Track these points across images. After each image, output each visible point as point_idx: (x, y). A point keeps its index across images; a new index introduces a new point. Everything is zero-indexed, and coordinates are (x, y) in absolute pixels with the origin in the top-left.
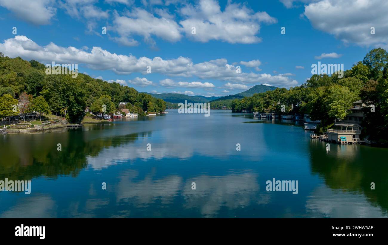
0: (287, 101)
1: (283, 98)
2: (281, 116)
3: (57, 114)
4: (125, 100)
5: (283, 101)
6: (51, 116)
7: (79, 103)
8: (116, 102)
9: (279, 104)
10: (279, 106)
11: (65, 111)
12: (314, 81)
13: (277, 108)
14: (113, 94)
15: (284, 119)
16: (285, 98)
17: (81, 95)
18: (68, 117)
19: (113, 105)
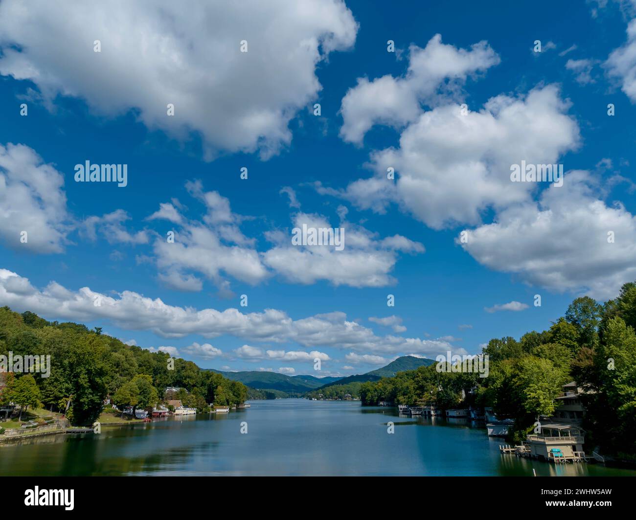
0: (454, 385)
1: (446, 380)
2: (446, 411)
3: (51, 408)
4: (177, 384)
5: (447, 385)
6: (41, 413)
7: (95, 387)
8: (161, 386)
9: (440, 390)
10: (441, 393)
11: (67, 403)
12: (494, 349)
13: (437, 397)
14: (156, 372)
15: (451, 417)
16: (450, 380)
17: (101, 373)
18: (71, 414)
19: (154, 391)
